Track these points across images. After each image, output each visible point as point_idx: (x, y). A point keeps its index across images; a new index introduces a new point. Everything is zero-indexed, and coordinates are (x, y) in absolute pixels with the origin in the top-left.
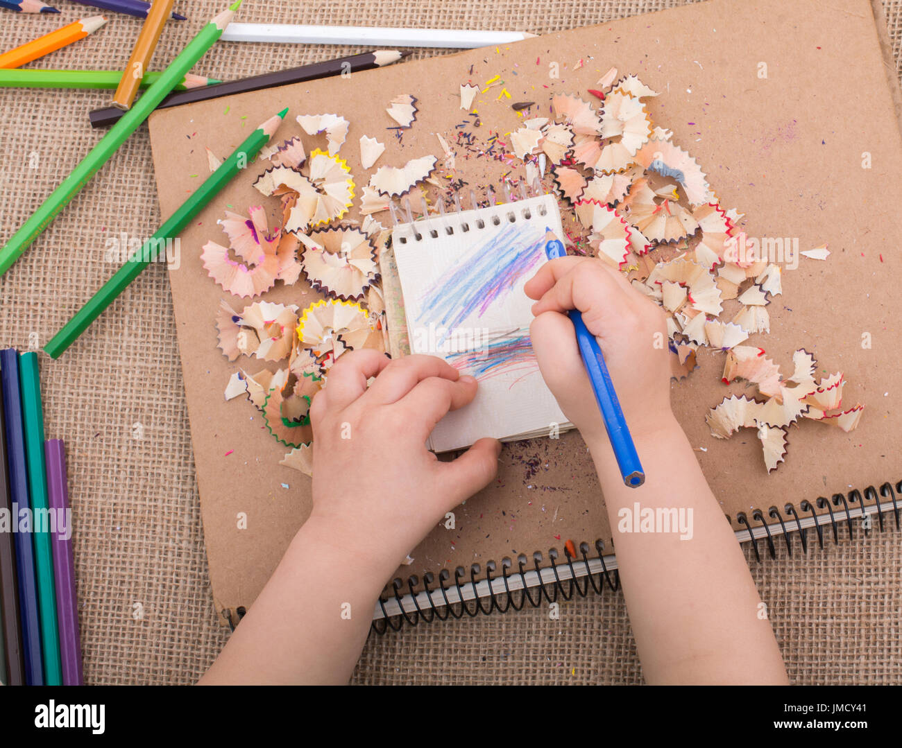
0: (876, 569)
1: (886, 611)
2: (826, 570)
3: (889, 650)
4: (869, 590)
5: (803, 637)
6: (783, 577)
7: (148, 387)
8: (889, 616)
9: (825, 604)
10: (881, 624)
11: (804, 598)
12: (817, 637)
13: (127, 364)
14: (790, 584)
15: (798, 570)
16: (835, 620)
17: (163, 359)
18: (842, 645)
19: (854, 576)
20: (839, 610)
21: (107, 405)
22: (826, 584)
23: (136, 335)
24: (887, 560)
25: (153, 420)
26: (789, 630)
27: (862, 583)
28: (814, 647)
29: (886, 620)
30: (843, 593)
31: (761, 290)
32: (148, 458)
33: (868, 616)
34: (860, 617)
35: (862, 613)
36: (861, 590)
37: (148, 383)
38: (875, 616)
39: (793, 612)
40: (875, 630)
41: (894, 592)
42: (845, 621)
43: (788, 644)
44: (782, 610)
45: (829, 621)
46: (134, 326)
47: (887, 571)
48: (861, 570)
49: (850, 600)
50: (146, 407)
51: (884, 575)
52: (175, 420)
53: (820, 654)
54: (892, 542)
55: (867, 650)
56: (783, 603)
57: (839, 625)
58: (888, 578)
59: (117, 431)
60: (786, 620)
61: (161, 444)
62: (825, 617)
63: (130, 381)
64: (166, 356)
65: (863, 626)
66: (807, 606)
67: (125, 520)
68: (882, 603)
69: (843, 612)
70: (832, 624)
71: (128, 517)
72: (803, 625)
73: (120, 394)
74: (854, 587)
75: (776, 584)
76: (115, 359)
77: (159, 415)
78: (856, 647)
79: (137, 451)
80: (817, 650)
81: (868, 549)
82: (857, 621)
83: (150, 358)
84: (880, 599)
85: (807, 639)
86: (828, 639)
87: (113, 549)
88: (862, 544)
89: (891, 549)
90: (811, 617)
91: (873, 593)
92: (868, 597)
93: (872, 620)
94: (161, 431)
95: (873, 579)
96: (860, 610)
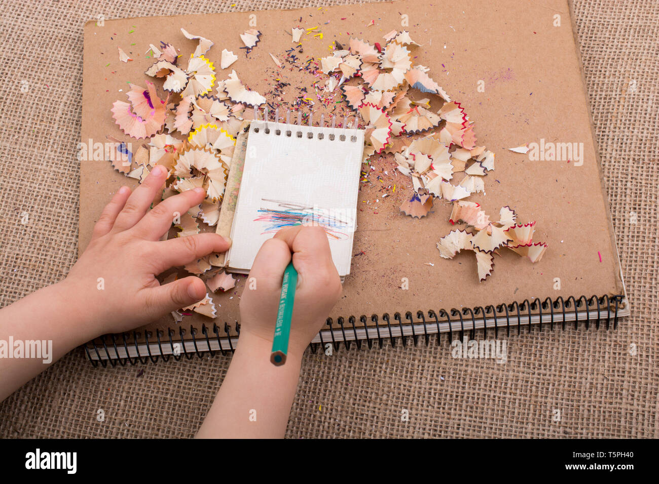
0: (545, 365)
1: (549, 394)
4: (538, 379)
5: (488, 405)
7: (56, 184)
8: (552, 398)
9: (506, 384)
10: (546, 403)
11: (492, 378)
12: (498, 406)
13: (46, 168)
16: (512, 396)
17: (71, 169)
18: (516, 414)
19: (529, 368)
20: (516, 389)
21: (26, 192)
22: (508, 371)
23: (56, 152)
24: (553, 360)
25: (56, 205)
26: (478, 399)
27: (534, 374)
28: (496, 412)
30: (520, 378)
31: (481, 166)
32: (46, 228)
33: (537, 396)
34: (531, 396)
35: (533, 393)
36: (533, 378)
37: (57, 182)
38: (542, 397)
39: (482, 386)
40: (541, 406)
41: (556, 383)
42: (519, 397)
43: (477, 408)
44: (474, 384)
45: (508, 396)
46: (55, 146)
47: (553, 368)
48: (534, 364)
49: (524, 383)
50: (52, 196)
51: (550, 370)
52: (71, 207)
53: (499, 417)
54: (558, 348)
55: (534, 419)
56: (476, 380)
57: (515, 399)
58: (553, 372)
59: (30, 209)
60: (477, 391)
61: (58, 220)
62: (505, 393)
63: (45, 179)
64: (73, 167)
65: (533, 403)
66: (493, 385)
67: (22, 265)
68: (547, 389)
69: (518, 391)
70: (510, 399)
71: (24, 264)
72: (489, 396)
73: (37, 186)
74: (528, 375)
75: (473, 366)
76: (38, 164)
77: (60, 203)
78: (526, 416)
79: (40, 223)
80: (497, 415)
81: (541, 351)
82: (528, 398)
83: (62, 167)
84: (546, 385)
85: (490, 406)
86: (506, 408)
87: (9, 283)
88: (536, 347)
89: (557, 353)
90: (495, 392)
91: (541, 381)
92: (538, 383)
93: (539, 399)
94: (60, 213)
95: (542, 371)
96: (531, 391)
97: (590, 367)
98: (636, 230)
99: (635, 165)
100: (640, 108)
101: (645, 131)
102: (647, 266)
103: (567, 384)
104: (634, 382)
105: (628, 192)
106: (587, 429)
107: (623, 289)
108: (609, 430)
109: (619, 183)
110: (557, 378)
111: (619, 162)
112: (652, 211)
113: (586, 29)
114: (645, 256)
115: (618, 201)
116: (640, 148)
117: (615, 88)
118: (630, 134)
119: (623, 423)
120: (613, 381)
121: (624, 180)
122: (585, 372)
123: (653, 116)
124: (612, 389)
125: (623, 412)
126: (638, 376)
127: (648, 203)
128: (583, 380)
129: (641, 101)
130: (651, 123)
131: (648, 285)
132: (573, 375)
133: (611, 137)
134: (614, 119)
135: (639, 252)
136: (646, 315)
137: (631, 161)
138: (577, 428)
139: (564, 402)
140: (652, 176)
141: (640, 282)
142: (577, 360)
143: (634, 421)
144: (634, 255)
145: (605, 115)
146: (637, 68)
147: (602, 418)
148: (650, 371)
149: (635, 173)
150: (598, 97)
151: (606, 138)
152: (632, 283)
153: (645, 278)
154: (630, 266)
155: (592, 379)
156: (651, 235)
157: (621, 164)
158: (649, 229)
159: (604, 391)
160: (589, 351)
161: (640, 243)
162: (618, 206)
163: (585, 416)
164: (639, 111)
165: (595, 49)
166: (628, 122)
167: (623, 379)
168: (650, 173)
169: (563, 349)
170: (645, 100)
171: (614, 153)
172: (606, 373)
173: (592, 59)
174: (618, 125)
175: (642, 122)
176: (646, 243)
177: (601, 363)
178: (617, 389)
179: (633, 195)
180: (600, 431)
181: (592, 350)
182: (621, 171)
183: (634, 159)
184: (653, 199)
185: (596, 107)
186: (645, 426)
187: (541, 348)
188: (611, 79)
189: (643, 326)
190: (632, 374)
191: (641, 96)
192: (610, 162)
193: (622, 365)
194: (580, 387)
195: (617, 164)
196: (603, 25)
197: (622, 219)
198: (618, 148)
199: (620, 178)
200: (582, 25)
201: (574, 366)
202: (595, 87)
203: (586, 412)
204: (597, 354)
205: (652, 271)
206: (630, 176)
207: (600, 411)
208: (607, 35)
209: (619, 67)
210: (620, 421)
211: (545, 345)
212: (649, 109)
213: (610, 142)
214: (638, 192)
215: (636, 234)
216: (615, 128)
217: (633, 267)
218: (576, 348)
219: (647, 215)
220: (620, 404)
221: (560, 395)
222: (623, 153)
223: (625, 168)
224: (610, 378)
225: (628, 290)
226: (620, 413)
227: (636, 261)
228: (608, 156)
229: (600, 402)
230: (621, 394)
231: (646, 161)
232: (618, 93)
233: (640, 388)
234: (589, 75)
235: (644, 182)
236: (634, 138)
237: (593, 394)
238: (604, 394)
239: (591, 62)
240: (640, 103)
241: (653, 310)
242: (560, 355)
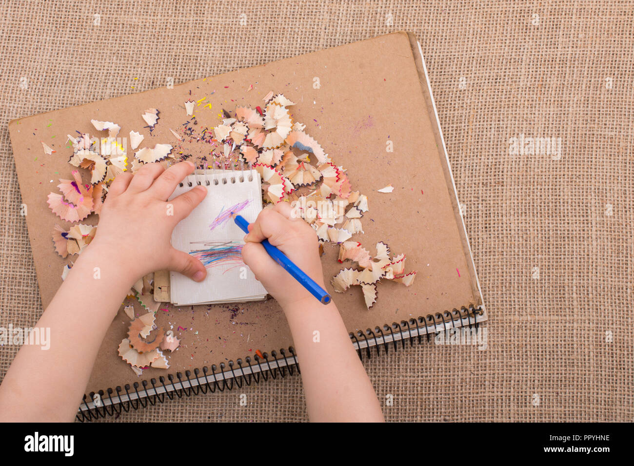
0: (426, 369)
1: (431, 391)
2: (399, 369)
3: (433, 413)
4: (422, 380)
6: (375, 373)
8: (433, 394)
9: (398, 387)
10: (429, 399)
14: (379, 376)
15: (383, 369)
16: (404, 396)
19: (414, 372)
20: (406, 391)
22: (398, 377)
24: (432, 364)
27: (418, 377)
29: (431, 396)
30: (408, 381)
31: (357, 209)
33: (422, 394)
34: (417, 395)
35: (418, 393)
36: (418, 380)
38: (426, 394)
40: (425, 402)
41: (436, 382)
42: (409, 397)
45: (400, 397)
47: (432, 370)
48: (418, 369)
49: (412, 385)
51: (430, 372)
55: (421, 413)
57: (406, 399)
58: (433, 374)
65: (419, 400)
68: (429, 387)
69: (408, 392)
70: (402, 399)
74: (414, 379)
80: (394, 413)
81: (422, 358)
82: (416, 397)
84: (428, 385)
88: (418, 355)
89: (435, 358)
91: (424, 382)
92: (422, 384)
93: (424, 397)
95: (424, 374)
96: (417, 391)
97: (460, 365)
98: (488, 247)
99: (485, 188)
100: (485, 137)
101: (490, 157)
102: (498, 276)
103: (443, 381)
104: (494, 374)
105: (480, 213)
106: (461, 415)
107: (480, 297)
108: (477, 414)
109: (473, 206)
110: (436, 378)
111: (471, 187)
112: (500, 229)
113: (436, 64)
114: (496, 268)
115: (473, 223)
116: (487, 173)
117: (463, 120)
118: (478, 161)
119: (487, 408)
120: (478, 375)
121: (476, 203)
122: (456, 370)
123: (495, 143)
124: (477, 382)
125: (487, 398)
126: (496, 368)
127: (496, 222)
128: (456, 376)
129: (485, 130)
130: (495, 150)
131: (500, 292)
132: (448, 374)
133: (463, 165)
134: (464, 148)
135: (492, 264)
136: (500, 318)
137: (481, 185)
138: (454, 416)
139: (443, 396)
140: (498, 196)
141: (494, 291)
142: (450, 361)
143: (495, 404)
144: (488, 268)
145: (457, 145)
146: (481, 98)
147: (471, 405)
148: (505, 364)
149: (484, 195)
150: (450, 129)
151: (459, 166)
152: (487, 292)
153: (498, 287)
154: (486, 277)
155: (462, 375)
156: (500, 250)
157: (473, 189)
158: (498, 244)
159: (472, 384)
160: (458, 353)
161: (492, 257)
162: (473, 227)
163: (459, 405)
164: (484, 140)
165: (445, 83)
166: (476, 150)
167: (485, 372)
168: (497, 194)
169: (438, 354)
170: (489, 130)
171: (467, 179)
172: (472, 369)
173: (443, 93)
174: (468, 154)
175: (487, 150)
176: (496, 257)
177: (468, 362)
178: (481, 381)
179: (484, 215)
180: (471, 416)
181: (460, 351)
182: (473, 195)
183: (483, 183)
184: (500, 218)
185: (450, 139)
186: (504, 408)
187: (422, 355)
188: (460, 111)
189: (498, 327)
190: (492, 368)
191: (485, 126)
192: (464, 188)
193: (483, 361)
194: (454, 383)
195: (469, 189)
196: (450, 59)
197: (477, 237)
198: (470, 175)
199: (473, 202)
200: (433, 61)
201: (448, 367)
202: (448, 119)
203: (459, 402)
204: (465, 354)
205: (502, 280)
206: (480, 199)
207: (469, 401)
208: (454, 69)
209: (465, 99)
210: (484, 407)
211: (425, 352)
212: (492, 136)
213: (463, 169)
214: (488, 212)
215: (488, 250)
216: (466, 156)
217: (488, 278)
218: (448, 352)
219: (496, 233)
220: (484, 392)
221: (439, 391)
222: (474, 178)
223: (476, 192)
224: (476, 373)
225: (485, 299)
226: (484, 400)
227: (490, 273)
228: (462, 182)
229: (470, 393)
230: (485, 385)
231: (493, 184)
232: (466, 124)
233: (498, 378)
234: (441, 109)
235: (492, 202)
236: (482, 164)
237: (464, 387)
238: (472, 387)
239: (443, 96)
240: (485, 133)
241: (505, 313)
242: (437, 359)
